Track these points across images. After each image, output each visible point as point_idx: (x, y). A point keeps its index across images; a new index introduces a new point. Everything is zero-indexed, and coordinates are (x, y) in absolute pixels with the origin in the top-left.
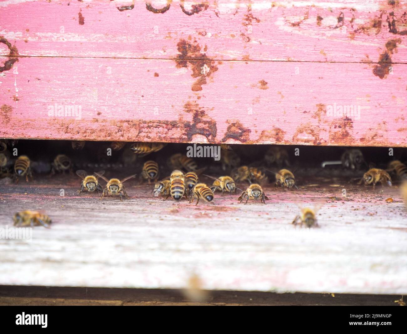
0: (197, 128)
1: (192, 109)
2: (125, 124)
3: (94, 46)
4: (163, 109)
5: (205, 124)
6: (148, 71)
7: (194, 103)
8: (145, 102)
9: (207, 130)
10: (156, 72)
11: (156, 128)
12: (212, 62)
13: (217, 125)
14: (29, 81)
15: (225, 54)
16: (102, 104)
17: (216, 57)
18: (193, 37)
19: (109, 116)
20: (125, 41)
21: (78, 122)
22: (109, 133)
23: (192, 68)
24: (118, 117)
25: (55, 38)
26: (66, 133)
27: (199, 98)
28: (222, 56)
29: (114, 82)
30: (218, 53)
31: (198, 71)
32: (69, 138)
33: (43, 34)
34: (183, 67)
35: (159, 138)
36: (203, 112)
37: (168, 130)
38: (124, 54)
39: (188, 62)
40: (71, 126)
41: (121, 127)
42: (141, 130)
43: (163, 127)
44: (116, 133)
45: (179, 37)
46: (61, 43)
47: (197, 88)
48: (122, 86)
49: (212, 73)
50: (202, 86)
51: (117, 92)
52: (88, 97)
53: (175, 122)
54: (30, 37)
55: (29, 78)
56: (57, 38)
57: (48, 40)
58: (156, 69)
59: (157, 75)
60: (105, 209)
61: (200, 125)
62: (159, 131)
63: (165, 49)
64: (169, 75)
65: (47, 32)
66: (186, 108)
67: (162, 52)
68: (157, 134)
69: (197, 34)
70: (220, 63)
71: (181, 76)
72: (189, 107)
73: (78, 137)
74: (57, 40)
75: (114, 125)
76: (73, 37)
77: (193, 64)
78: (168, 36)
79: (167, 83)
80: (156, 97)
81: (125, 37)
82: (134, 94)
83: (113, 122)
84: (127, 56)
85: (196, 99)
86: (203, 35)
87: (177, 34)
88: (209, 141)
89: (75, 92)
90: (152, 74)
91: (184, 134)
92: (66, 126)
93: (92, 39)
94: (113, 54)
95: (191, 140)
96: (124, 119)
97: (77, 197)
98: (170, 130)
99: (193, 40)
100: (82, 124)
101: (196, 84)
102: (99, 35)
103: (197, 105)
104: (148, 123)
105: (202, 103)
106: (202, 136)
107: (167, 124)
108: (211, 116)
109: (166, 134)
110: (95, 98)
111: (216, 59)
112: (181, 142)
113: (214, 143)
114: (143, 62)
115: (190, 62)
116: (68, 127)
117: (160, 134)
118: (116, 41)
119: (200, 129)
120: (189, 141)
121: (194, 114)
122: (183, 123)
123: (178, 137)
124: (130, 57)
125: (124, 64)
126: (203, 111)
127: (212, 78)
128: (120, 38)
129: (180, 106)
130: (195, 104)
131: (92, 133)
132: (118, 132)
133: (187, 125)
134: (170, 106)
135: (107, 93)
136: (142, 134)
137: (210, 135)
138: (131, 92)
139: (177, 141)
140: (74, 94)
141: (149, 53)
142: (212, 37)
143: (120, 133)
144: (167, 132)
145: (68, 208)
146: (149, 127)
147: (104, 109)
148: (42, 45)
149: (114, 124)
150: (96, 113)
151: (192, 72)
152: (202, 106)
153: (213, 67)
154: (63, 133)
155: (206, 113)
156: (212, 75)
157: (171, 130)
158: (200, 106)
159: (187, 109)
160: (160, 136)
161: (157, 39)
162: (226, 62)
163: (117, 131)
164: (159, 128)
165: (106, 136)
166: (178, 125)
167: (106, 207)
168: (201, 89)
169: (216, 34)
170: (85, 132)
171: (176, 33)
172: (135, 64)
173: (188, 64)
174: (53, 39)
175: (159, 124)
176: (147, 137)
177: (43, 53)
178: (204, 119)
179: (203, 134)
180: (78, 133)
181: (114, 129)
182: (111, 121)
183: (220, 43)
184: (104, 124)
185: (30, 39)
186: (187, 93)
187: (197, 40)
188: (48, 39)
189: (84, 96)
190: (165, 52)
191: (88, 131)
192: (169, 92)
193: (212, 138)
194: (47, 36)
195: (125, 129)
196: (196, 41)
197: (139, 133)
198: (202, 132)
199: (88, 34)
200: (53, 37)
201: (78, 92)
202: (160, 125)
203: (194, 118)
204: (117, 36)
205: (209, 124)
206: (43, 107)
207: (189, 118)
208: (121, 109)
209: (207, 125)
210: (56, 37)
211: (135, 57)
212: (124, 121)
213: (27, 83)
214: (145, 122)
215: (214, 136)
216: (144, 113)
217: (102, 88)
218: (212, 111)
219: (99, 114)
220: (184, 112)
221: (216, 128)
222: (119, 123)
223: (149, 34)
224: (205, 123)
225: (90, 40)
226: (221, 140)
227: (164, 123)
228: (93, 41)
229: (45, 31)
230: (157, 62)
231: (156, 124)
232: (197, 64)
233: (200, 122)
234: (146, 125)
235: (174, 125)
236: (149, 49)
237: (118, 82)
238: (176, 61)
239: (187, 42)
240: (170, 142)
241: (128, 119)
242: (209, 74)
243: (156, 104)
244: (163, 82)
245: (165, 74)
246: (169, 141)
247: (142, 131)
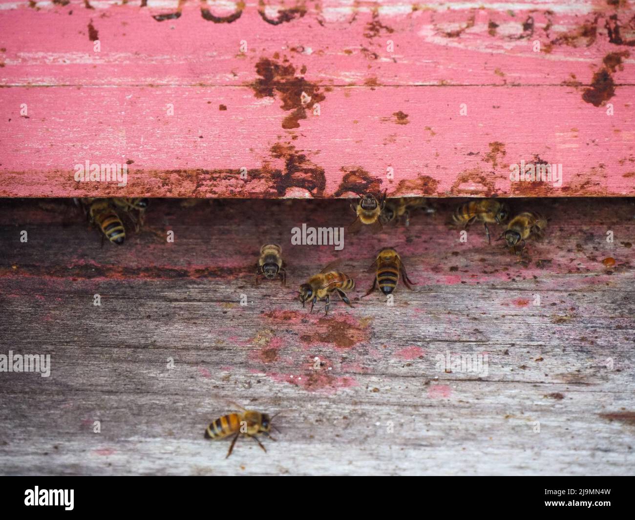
0: (293, 179)
1: (284, 152)
2: (174, 176)
3: (116, 70)
4: (236, 153)
5: (306, 173)
6: (209, 103)
7: (286, 145)
8: (205, 145)
9: (309, 181)
10: (221, 104)
11: (225, 179)
12: (315, 88)
13: (326, 174)
14: (10, 119)
15: (335, 77)
16: (133, 149)
17: (321, 81)
18: (281, 55)
19: (147, 166)
20: (168, 62)
22: (147, 189)
23: (281, 97)
24: (161, 167)
25: (50, 60)
26: (76, 189)
27: (295, 138)
28: (331, 80)
29: (151, 118)
30: (324, 75)
31: (291, 101)
32: (82, 196)
33: (30, 55)
34: (267, 96)
35: (231, 193)
36: (302, 158)
37: (246, 182)
38: (166, 80)
39: (275, 89)
41: (168, 180)
42: (200, 183)
43: (237, 178)
44: (159, 187)
45: (259, 55)
46: (61, 66)
47: (291, 123)
48: (166, 123)
49: (315, 103)
50: (299, 121)
51: (158, 132)
52: (109, 140)
53: (257, 170)
54: (8, 60)
55: (10, 116)
56: (54, 59)
57: (38, 63)
58: (222, 100)
59: (223, 108)
61: (299, 175)
62: (231, 184)
63: (235, 72)
64: (245, 106)
65: (37, 52)
66: (273, 152)
67: (231, 76)
68: (227, 187)
69: (289, 50)
70: (328, 90)
71: (264, 109)
72: (278, 150)
73: (97, 194)
74: (54, 62)
75: (155, 177)
76: (81, 57)
77: (284, 93)
78: (240, 53)
79: (241, 118)
80: (223, 138)
81: (168, 57)
82: (187, 134)
83: (153, 173)
84: (172, 83)
85: (289, 139)
86: (298, 52)
87: (255, 51)
88: (312, 195)
89: (88, 133)
90: (217, 106)
91: (271, 187)
93: (112, 60)
94: (149, 80)
95: (284, 195)
96: (171, 169)
98: (248, 183)
99: (282, 59)
101: (289, 119)
102: (122, 55)
103: (292, 148)
104: (212, 173)
105: (301, 144)
106: (301, 189)
108: (315, 161)
109: (242, 187)
110: (122, 141)
111: (321, 84)
112: (267, 197)
113: (321, 199)
114: (199, 90)
115: (277, 89)
117: (232, 188)
118: (153, 62)
119: (298, 180)
120: (279, 196)
121: (288, 160)
122: (268, 172)
123: (263, 191)
124: (177, 83)
125: (167, 94)
126: (302, 155)
127: (316, 110)
128: (159, 58)
129: (263, 148)
130: (289, 145)
132: (163, 186)
133: (276, 175)
134: (247, 149)
135: (143, 133)
136: (203, 189)
137: (315, 187)
138: (181, 130)
139: (261, 196)
140: (86, 136)
141: (208, 77)
142: (314, 55)
143: (166, 187)
144: (243, 185)
146: (213, 179)
147: (138, 156)
148: (28, 69)
149: (156, 174)
150: (125, 161)
151: (282, 103)
152: (301, 149)
153: (317, 95)
154: (71, 189)
155: (307, 158)
156: (314, 106)
157: (250, 182)
158: (296, 149)
159: (274, 154)
160: (232, 190)
161: (222, 58)
162: (339, 89)
163: (161, 185)
164: (229, 180)
165: (142, 192)
166: (261, 175)
168: (298, 126)
169: (320, 51)
170: (108, 187)
171: (253, 50)
172: (187, 93)
173: (276, 92)
174: (47, 61)
175: (230, 174)
176: (210, 192)
177: (31, 81)
178: (304, 166)
179: (303, 187)
180: (97, 189)
181: (156, 182)
182: (150, 171)
183: (328, 62)
184: (139, 175)
185: (7, 62)
186: (274, 131)
187: (288, 58)
188: (38, 61)
189: (104, 139)
190: (235, 75)
191: (112, 186)
192: (244, 130)
193: (318, 192)
194: (36, 57)
195: (174, 182)
196: (286, 61)
197: (197, 187)
198: (301, 184)
199: (105, 53)
200: (46, 58)
201: (94, 134)
202: (232, 175)
203: (287, 165)
204: (154, 55)
205: (312, 173)
206: (37, 154)
207: (280, 165)
208: (165, 154)
209: (310, 174)
210: (52, 58)
211: (185, 83)
212: (172, 172)
213: (7, 123)
214: (207, 172)
215: (322, 187)
216: (205, 160)
217: (133, 127)
218: (317, 155)
219: (130, 162)
220: (270, 157)
221: (324, 178)
222: (164, 174)
223: (208, 52)
224: (306, 171)
225: (109, 62)
226: (333, 194)
227: (238, 173)
228: (114, 63)
229: (33, 50)
230: (224, 90)
231: (225, 174)
232: (289, 92)
233: (298, 170)
234: (208, 176)
235: (255, 175)
236: (209, 72)
237: (159, 118)
238: (254, 88)
239: (271, 62)
240: (249, 197)
241: (178, 169)
242: (310, 106)
243: (224, 148)
244: (233, 117)
245: (237, 106)
246: (247, 196)
247: (203, 185)
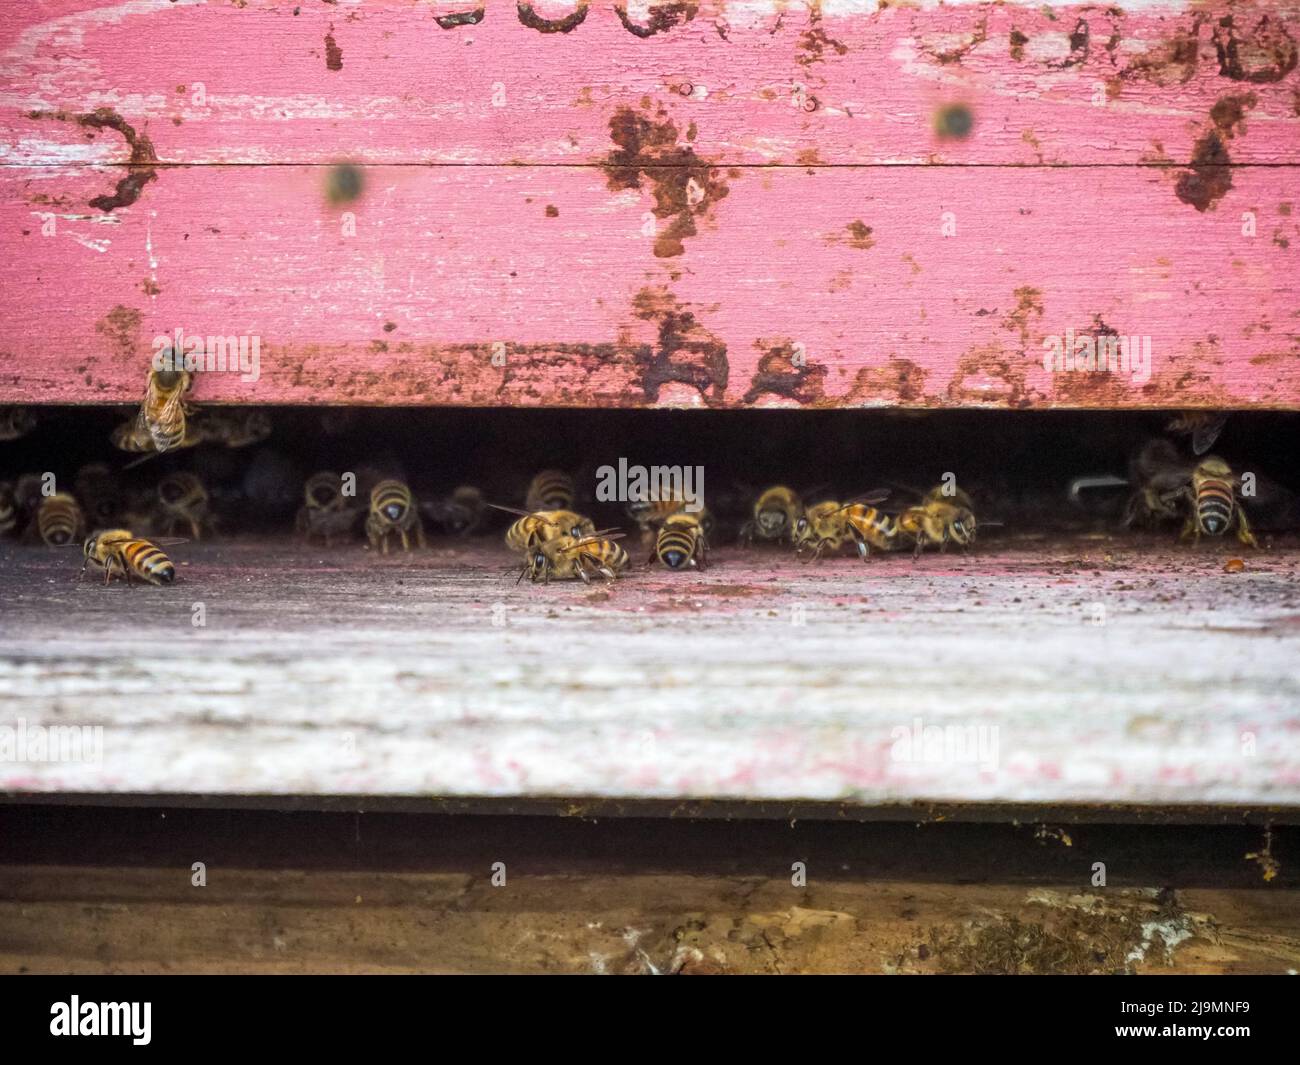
0: (671, 365)
1: (657, 308)
2: (466, 357)
3: (371, 132)
4: (573, 310)
5: (694, 352)
6: (529, 201)
7: (660, 293)
8: (519, 292)
9: (700, 370)
10: (550, 203)
11: (553, 365)
12: (711, 170)
13: (728, 356)
14: (187, 236)
15: (747, 148)
16: (397, 300)
17: (722, 156)
18: (653, 101)
19: (419, 336)
20: (460, 116)
21: (330, 351)
22: (419, 384)
23: (652, 191)
24: (443, 337)
25: (259, 111)
26: (295, 385)
27: (675, 276)
28: (739, 154)
29: (429, 234)
30: (726, 144)
31: (670, 197)
32: (306, 400)
33: (226, 101)
34: (628, 186)
35: (564, 395)
36: (687, 319)
37: (590, 370)
38: (456, 154)
39: (641, 173)
40: (310, 365)
41: (454, 366)
42: (511, 372)
43: (575, 364)
44: (439, 382)
45: (615, 101)
46: (277, 124)
47: (667, 247)
48: (456, 244)
49: (712, 203)
50: (685, 242)
51: (440, 263)
52: (356, 280)
53: (608, 346)
54: (188, 110)
55: (187, 229)
56: (266, 109)
57: (239, 117)
58: (551, 195)
59: (552, 212)
61: (682, 356)
62: (564, 374)
63: (574, 136)
64: (590, 210)
65: (237, 94)
66: (638, 306)
67: (567, 145)
68: (556, 382)
69: (666, 90)
70: (733, 175)
71: (623, 214)
72: (645, 302)
73: (331, 396)
74: (265, 115)
75: (432, 360)
76: (313, 105)
77: (657, 180)
78: (582, 97)
79: (583, 235)
80: (552, 277)
81: (460, 104)
82: (490, 268)
83: (429, 351)
84: (467, 160)
85: (666, 280)
86: (682, 94)
87: (608, 93)
88: (705, 399)
89: (320, 265)
90: (542, 208)
91: (634, 382)
92: (296, 364)
93: (363, 111)
94: (426, 154)
95: (655, 399)
96: (461, 343)
97: (329, 570)
98: (594, 372)
99: (654, 109)
100: (341, 360)
101: (664, 237)
102: (384, 100)
103: (671, 297)
104: (531, 352)
105: (685, 290)
106: (685, 386)
107: (585, 355)
108: (710, 327)
109: (582, 382)
110: (378, 283)
111: (721, 163)
112: (627, 404)
113: (720, 408)
114: (512, 174)
115: (646, 173)
116: (301, 367)
117: (565, 385)
118: (435, 116)
119: (680, 367)
120: (648, 403)
121: (663, 324)
122: (630, 350)
123: (619, 390)
124: (475, 160)
125: (458, 183)
126: (687, 314)
127: (712, 218)
128: (445, 108)
129: (621, 302)
130: (666, 293)
131: (371, 384)
132: (446, 378)
133: (642, 357)
134: (594, 300)
135: (412, 267)
136: (515, 385)
137: (709, 383)
138: (480, 262)
139: (616, 403)
140: (316, 272)
141: (528, 148)
142: (710, 100)
143: (451, 381)
144: (585, 377)
146: (533, 363)
147: (404, 314)
148: (222, 130)
149: (434, 355)
150: (382, 325)
151: (654, 203)
152: (684, 301)
153: (714, 186)
154: (286, 384)
155: (696, 320)
156: (710, 209)
157: (597, 370)
158: (678, 301)
159: (640, 310)
160: (565, 389)
161: (552, 107)
162: (752, 172)
163: (442, 377)
164: (561, 366)
165: (410, 393)
166: (616, 357)
167: (406, 592)
168: (680, 250)
169: (721, 91)
170: (351, 381)
171: (605, 89)
172: (491, 181)
173: (643, 178)
174: (254, 113)
175: (564, 353)
176: (529, 393)
177: (225, 155)
178: (692, 337)
179: (689, 382)
180: (331, 383)
181: (432, 369)
182: (423, 348)
183: (734, 115)
184: (404, 356)
185: (186, 115)
186: (640, 262)
187: (666, 107)
188: (240, 113)
189: (345, 278)
190: (574, 144)
191: (359, 378)
192: (589, 261)
193: (715, 393)
194: (236, 104)
195: (465, 371)
196: (662, 113)
197: (505, 382)
198: (687, 376)
199: (354, 96)
200: (253, 107)
201: (329, 267)
202: (566, 356)
203: (662, 336)
204: (436, 100)
205: (705, 352)
206: (230, 309)
207: (648, 335)
208: (451, 312)
209: (701, 355)
210: (261, 107)
211: (488, 160)
212: (461, 348)
213: (182, 241)
214: (521, 350)
215: (722, 387)
216: (520, 324)
217: (397, 252)
218: (714, 314)
219: (390, 328)
220: (633, 317)
221: (725, 364)
222: (447, 353)
223: (529, 95)
224: (695, 348)
225: (359, 114)
226: (742, 398)
227: (576, 352)
228: (368, 117)
229: (231, 90)
230: (553, 174)
231: (553, 353)
232: (667, 179)
233: (680, 346)
234: (524, 358)
235: (604, 356)
236: (529, 136)
237: (441, 234)
238: (607, 170)
239: (637, 116)
240: (594, 405)
241: (472, 342)
242: (702, 208)
243: (554, 298)
244: (569, 234)
245: (578, 210)
246: (591, 404)
247: (515, 376)
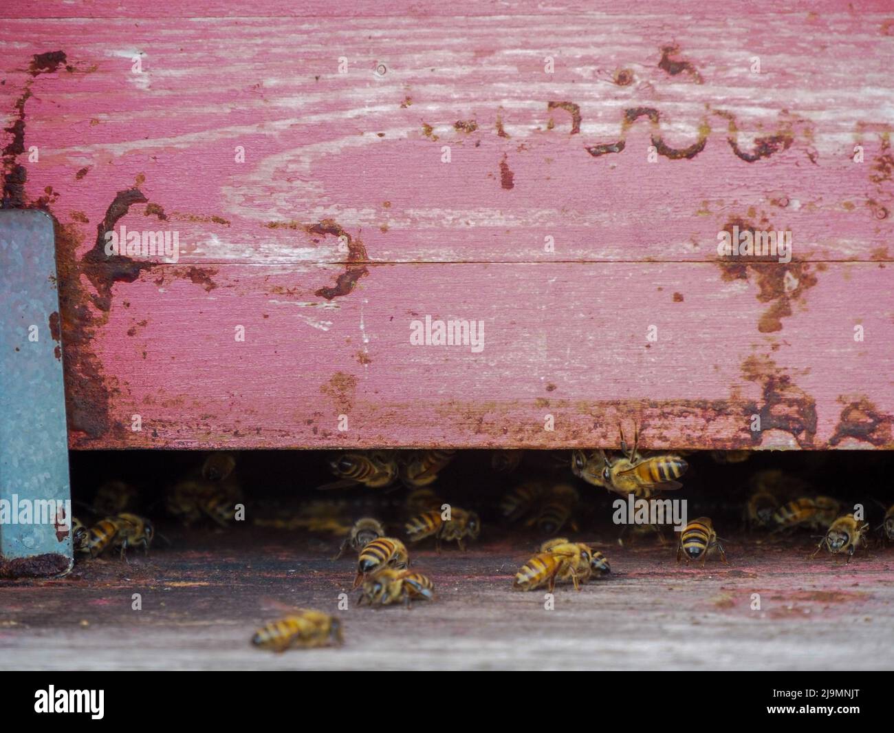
0: (773, 416)
1: (761, 372)
2: (611, 411)
3: (536, 237)
4: (695, 373)
5: (790, 406)
6: (660, 289)
7: (764, 360)
8: (653, 360)
9: (794, 420)
10: (676, 291)
11: (679, 416)
12: (804, 265)
13: (817, 409)
14: (392, 318)
15: (831, 248)
16: (557, 367)
17: (812, 254)
18: (758, 211)
19: (574, 394)
20: (606, 224)
21: (505, 407)
22: (574, 432)
23: (758, 281)
24: (593, 395)
25: (448, 221)
26: (476, 433)
27: (775, 347)
28: (826, 253)
29: (582, 315)
30: (816, 245)
31: (771, 286)
32: (485, 445)
33: (423, 213)
34: (738, 278)
35: (688, 440)
36: (785, 380)
37: (708, 421)
38: (603, 253)
39: (749, 267)
40: (488, 418)
41: (602, 418)
42: (646, 422)
43: (696, 416)
44: (590, 430)
45: (728, 211)
46: (463, 231)
47: (770, 325)
48: (602, 323)
49: (804, 290)
50: (783, 320)
51: (591, 338)
52: (524, 351)
53: (723, 402)
54: (392, 220)
55: (391, 312)
56: (454, 219)
57: (433, 225)
58: (677, 285)
59: (678, 298)
60: (568, 601)
61: (780, 409)
62: (688, 424)
63: (696, 239)
64: (708, 296)
65: (431, 208)
66: (746, 370)
67: (690, 246)
68: (682, 430)
69: (768, 203)
70: (821, 268)
71: (734, 299)
72: (752, 367)
73: (506, 441)
74: (453, 224)
75: (585, 413)
76: (490, 216)
77: (761, 272)
78: (702, 208)
79: (703, 316)
80: (679, 348)
81: (606, 215)
82: (630, 341)
83: (582, 406)
84: (611, 258)
85: (768, 350)
86: (781, 206)
87: (722, 205)
88: (799, 442)
89: (496, 340)
90: (669, 296)
91: (743, 430)
92: (478, 417)
93: (530, 220)
94: (580, 253)
95: (759, 443)
96: (607, 399)
97: (505, 577)
98: (711, 422)
99: (759, 218)
100: (513, 413)
101: (767, 316)
102: (546, 212)
103: (772, 363)
104: (662, 406)
105: (784, 358)
106: (783, 432)
107: (705, 409)
108: (803, 387)
109: (702, 430)
110: (542, 354)
111: (811, 259)
112: (737, 447)
113: (810, 449)
114: (647, 269)
115: (753, 267)
116: (481, 419)
117: (689, 432)
118: (587, 224)
119: (779, 418)
120: (754, 445)
121: (766, 384)
122: (739, 405)
123: (731, 436)
124: (618, 258)
125: (604, 276)
126: (785, 376)
127: (804, 302)
128: (594, 218)
129: (732, 365)
130: (768, 360)
131: (536, 432)
132: (595, 427)
133: (750, 410)
134: (711, 366)
135: (569, 341)
136: (649, 432)
137: (802, 430)
138: (621, 337)
139: (729, 446)
140: (493, 345)
141: (659, 249)
142: (802, 211)
143: (599, 429)
144: (704, 426)
145: (485, 601)
146: (664, 415)
147: (562, 377)
148: (419, 236)
149: (586, 410)
150: (545, 386)
151: (759, 290)
152: (782, 366)
153: (805, 277)
154: (471, 433)
155: (792, 381)
156: (803, 295)
157: (714, 420)
158: (777, 366)
159: (748, 374)
160: (689, 435)
161: (678, 217)
162: (836, 266)
163: (592, 426)
164: (685, 417)
165: (567, 438)
166: (729, 410)
167: (571, 599)
168: (779, 327)
169: (811, 204)
170: (521, 430)
171: (721, 202)
172: (631, 274)
173: (750, 271)
174: (444, 222)
175: (687, 408)
176: (660, 438)
177: (422, 256)
178: (789, 394)
179: (786, 429)
180: (505, 432)
181: (585, 421)
182: (577, 404)
183: (821, 222)
184: (562, 410)
185: (392, 224)
186: (747, 336)
187: (768, 216)
188: (433, 223)
189: (517, 349)
190: (696, 245)
191: (527, 427)
192: (707, 336)
193: (806, 437)
194: (431, 216)
195: (610, 421)
196: (765, 220)
197: (641, 430)
198: (784, 424)
199: (522, 209)
200: (444, 218)
201: (504, 341)
202: (689, 409)
203: (765, 394)
204: (587, 212)
205: (799, 406)
206: (426, 375)
207: (754, 393)
208: (599, 375)
209: (795, 408)
210: (450, 218)
211: (628, 258)
212: (607, 404)
213: (388, 322)
214: (654, 405)
215: (812, 432)
216: (653, 385)
217: (557, 330)
218: (805, 377)
219: (551, 388)
220: (742, 379)
221: (815, 414)
222: (596, 407)
223: (660, 207)
224: (791, 403)
225: (527, 223)
226: (828, 442)
227: (698, 406)
228: (534, 226)
229: (427, 205)
230: (680, 268)
231: (680, 407)
232: (769, 271)
233: (779, 401)
234: (657, 411)
235: (720, 409)
236: (660, 239)
237: (592, 315)
238: (722, 265)
239: (745, 223)
240: (712, 448)
241: (615, 399)
242: (796, 294)
243: (680, 364)
244: (693, 314)
245: (698, 296)
246: (709, 446)
247: (649, 425)
